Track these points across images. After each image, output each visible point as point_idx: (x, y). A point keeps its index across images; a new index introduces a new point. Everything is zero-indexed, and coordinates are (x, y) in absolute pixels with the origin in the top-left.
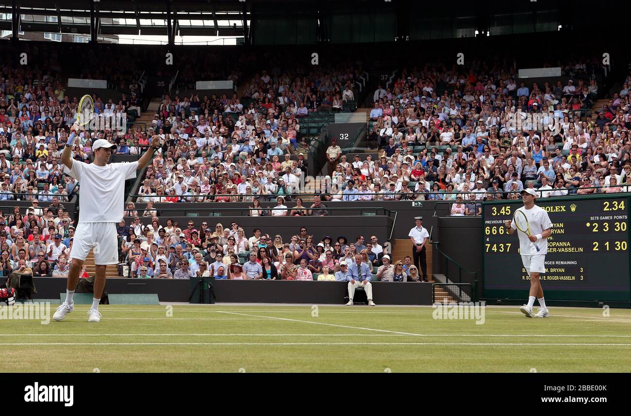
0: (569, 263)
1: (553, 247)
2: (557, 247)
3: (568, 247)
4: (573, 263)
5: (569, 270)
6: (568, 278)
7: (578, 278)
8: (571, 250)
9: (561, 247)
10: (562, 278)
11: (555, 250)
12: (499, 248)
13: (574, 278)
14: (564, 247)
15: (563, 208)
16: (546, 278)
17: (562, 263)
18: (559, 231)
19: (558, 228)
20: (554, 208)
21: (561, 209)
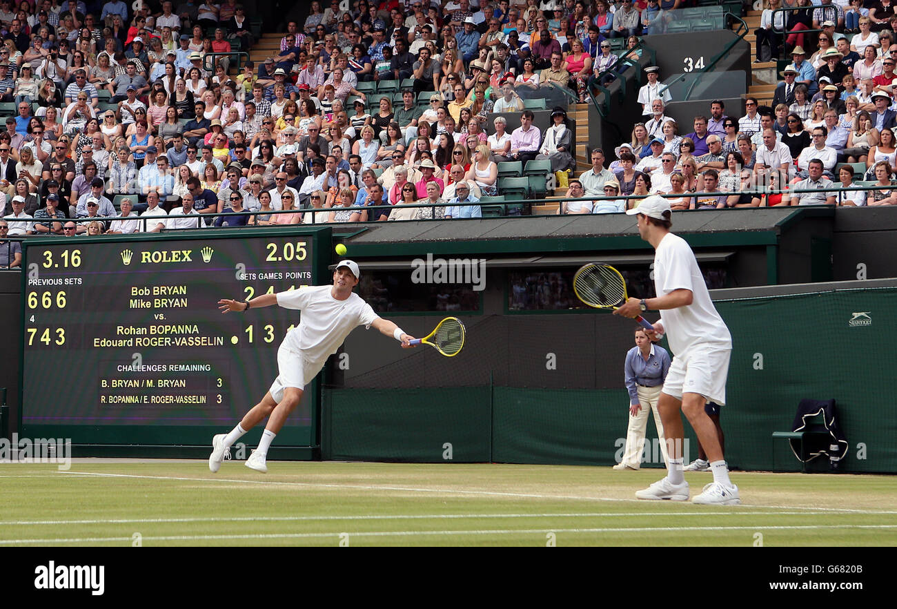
0: (195, 368)
1: (163, 335)
2: (173, 336)
3: (195, 335)
4: (202, 368)
5: (195, 383)
6: (192, 399)
7: (212, 399)
8: (200, 341)
9: (181, 335)
10: (179, 400)
11: (168, 341)
12: (54, 336)
13: (203, 399)
14: (187, 336)
15: (186, 254)
16: (149, 399)
17: (182, 368)
18: (177, 303)
19: (176, 296)
20: (169, 255)
21: (182, 256)
